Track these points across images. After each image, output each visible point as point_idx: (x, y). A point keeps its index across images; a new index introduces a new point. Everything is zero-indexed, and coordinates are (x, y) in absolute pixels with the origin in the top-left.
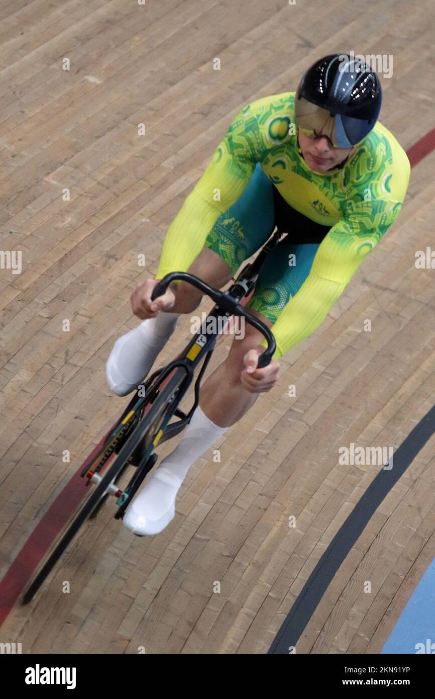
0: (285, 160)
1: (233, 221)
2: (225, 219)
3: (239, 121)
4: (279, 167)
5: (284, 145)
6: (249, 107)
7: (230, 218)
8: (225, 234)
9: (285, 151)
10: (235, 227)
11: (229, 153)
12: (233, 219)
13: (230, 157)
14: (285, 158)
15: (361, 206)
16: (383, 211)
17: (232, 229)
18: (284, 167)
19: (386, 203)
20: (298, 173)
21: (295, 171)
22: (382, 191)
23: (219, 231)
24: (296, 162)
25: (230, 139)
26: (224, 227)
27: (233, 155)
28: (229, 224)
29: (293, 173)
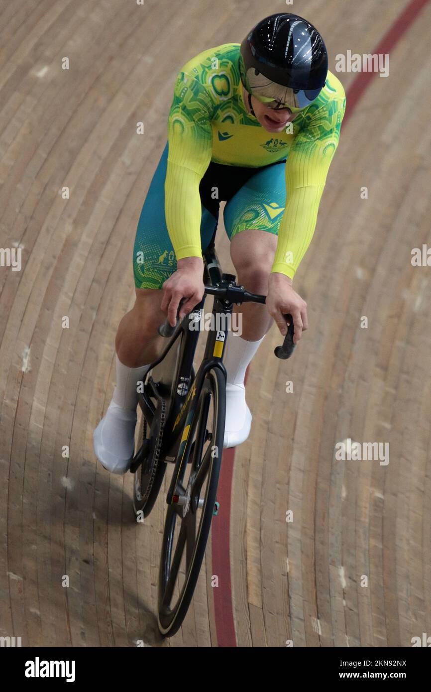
0: (233, 115)
1: (167, 254)
2: (159, 256)
3: (183, 89)
4: (228, 122)
5: (230, 100)
6: (183, 74)
7: (163, 253)
8: (165, 270)
9: (232, 107)
10: (171, 258)
11: (189, 121)
12: (166, 252)
13: (193, 124)
14: (231, 112)
15: (318, 112)
16: (337, 110)
17: (169, 262)
18: (233, 122)
19: (337, 102)
20: (246, 124)
21: (243, 124)
22: (329, 93)
23: (159, 270)
24: (242, 114)
25: (184, 108)
26: (162, 264)
27: (194, 121)
28: (165, 259)
29: (242, 125)
